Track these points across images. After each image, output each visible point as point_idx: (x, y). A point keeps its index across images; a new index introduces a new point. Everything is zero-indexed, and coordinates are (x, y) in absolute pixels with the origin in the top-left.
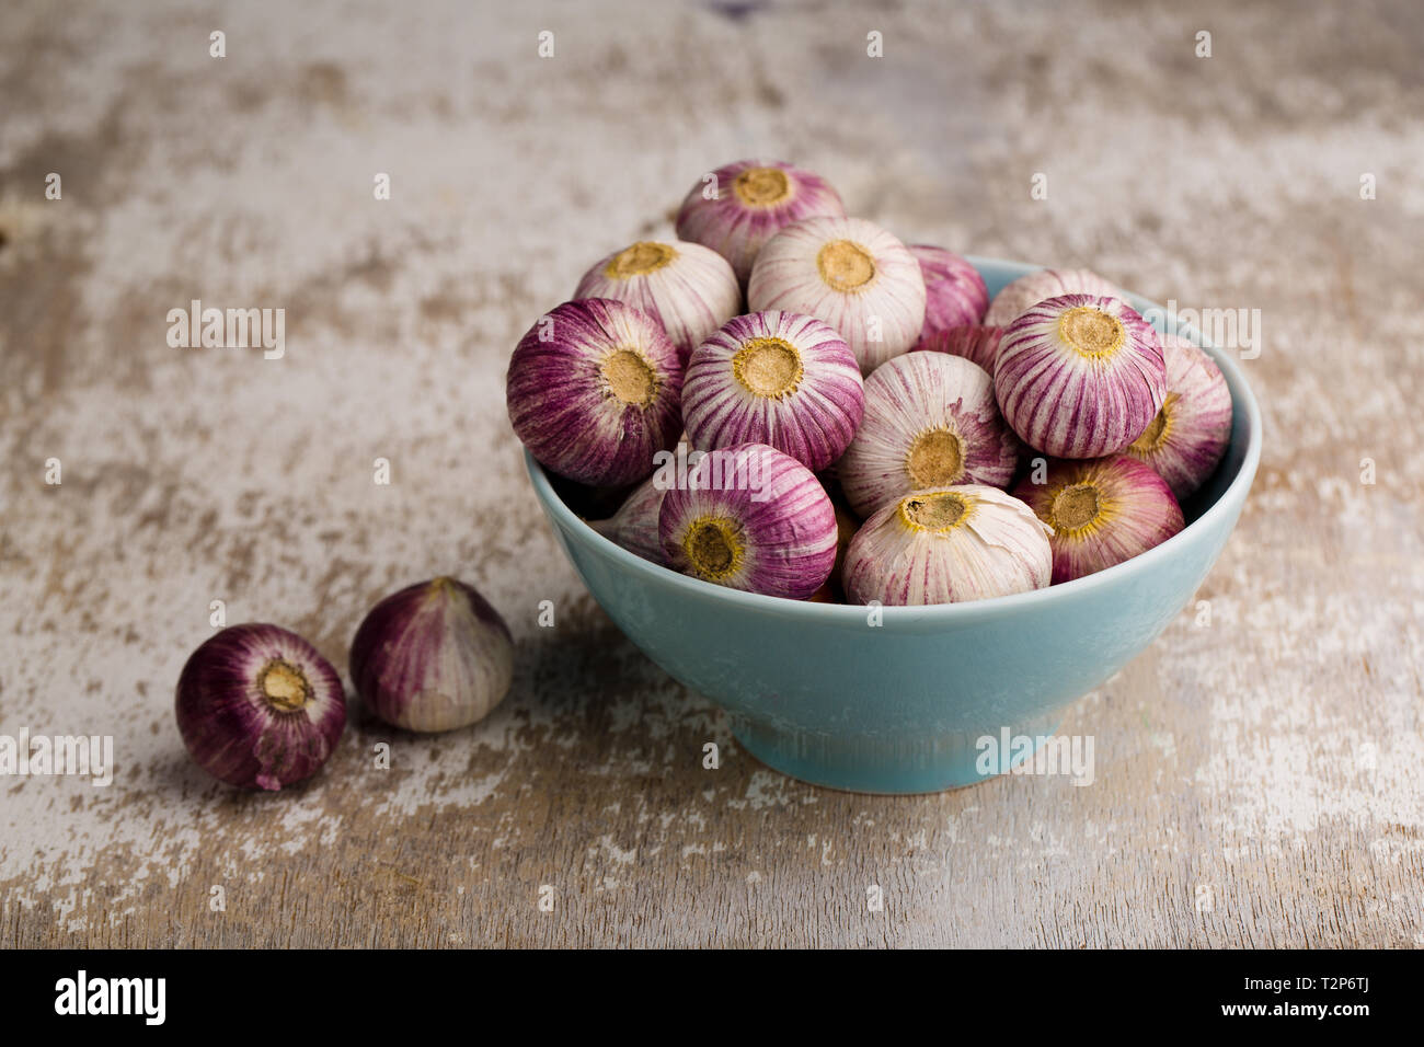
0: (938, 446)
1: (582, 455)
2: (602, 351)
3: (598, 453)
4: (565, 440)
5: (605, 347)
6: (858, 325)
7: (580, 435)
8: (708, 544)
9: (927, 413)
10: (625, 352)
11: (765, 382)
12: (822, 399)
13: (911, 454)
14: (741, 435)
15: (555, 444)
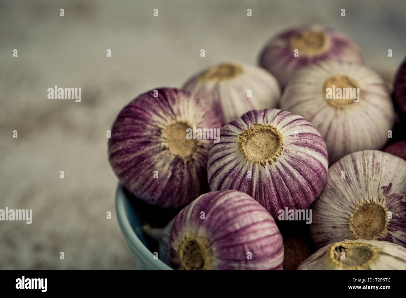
0: (372, 212)
1: (143, 184)
2: (166, 120)
3: (153, 185)
4: (134, 173)
5: (169, 119)
6: (340, 130)
7: (143, 171)
8: (191, 252)
9: (367, 190)
10: (181, 123)
11: (256, 153)
12: (292, 169)
13: (352, 215)
14: (235, 186)
15: (128, 175)
